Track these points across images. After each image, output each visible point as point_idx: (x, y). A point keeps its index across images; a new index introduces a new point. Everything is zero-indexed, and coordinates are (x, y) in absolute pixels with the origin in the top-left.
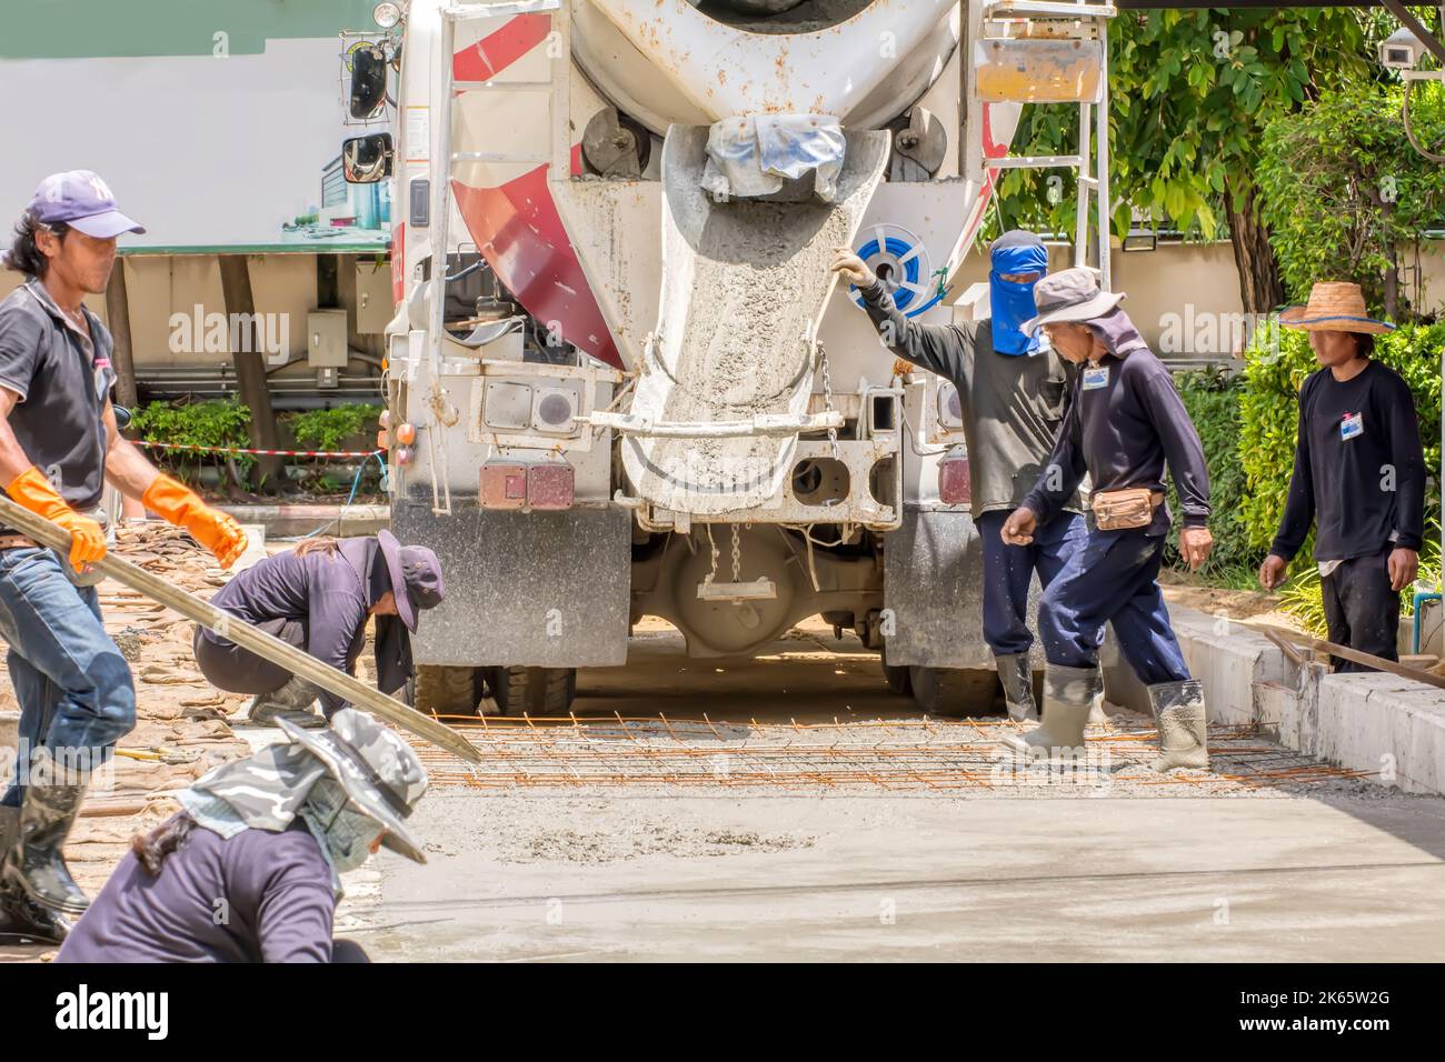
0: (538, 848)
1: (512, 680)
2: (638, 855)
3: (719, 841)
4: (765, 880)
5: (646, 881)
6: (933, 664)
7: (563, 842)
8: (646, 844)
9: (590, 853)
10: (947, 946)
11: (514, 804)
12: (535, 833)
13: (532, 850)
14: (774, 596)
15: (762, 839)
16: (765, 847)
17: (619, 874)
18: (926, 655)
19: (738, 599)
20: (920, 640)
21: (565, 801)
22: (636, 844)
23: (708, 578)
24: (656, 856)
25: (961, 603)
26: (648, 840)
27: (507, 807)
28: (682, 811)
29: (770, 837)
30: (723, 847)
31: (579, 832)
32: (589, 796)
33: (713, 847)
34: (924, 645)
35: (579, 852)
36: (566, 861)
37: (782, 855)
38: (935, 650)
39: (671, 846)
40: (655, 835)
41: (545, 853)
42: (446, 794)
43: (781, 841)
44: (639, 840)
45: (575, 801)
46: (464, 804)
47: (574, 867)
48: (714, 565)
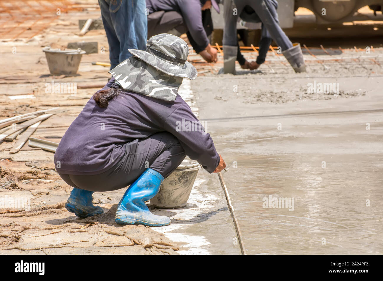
0: (259, 98)
1: (249, 33)
2: (297, 100)
3: (329, 94)
4: (347, 108)
5: (300, 109)
7: (269, 95)
8: (301, 95)
9: (279, 99)
12: (258, 92)
13: (256, 99)
15: (345, 93)
16: (347, 96)
17: (291, 107)
19: (335, 1)
22: (297, 95)
24: (305, 100)
29: (349, 92)
30: (330, 96)
31: (275, 91)
32: (278, 78)
33: (327, 96)
35: (275, 99)
36: (270, 102)
37: (353, 98)
39: (310, 96)
40: (304, 92)
41: (262, 99)
43: (353, 94)
45: (273, 80)
47: (273, 105)
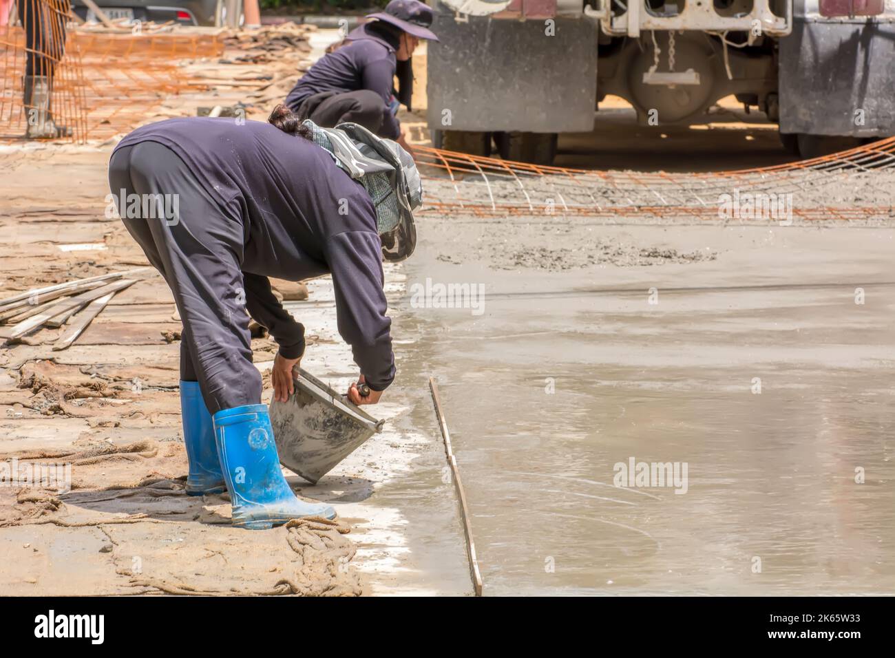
0: (519, 259)
1: (512, 141)
2: (590, 264)
3: (649, 256)
4: (679, 283)
6: (813, 132)
7: (537, 255)
8: (596, 257)
9: (557, 263)
10: (805, 330)
11: (504, 228)
12: (518, 249)
13: (515, 260)
14: (698, 82)
15: (679, 254)
16: (681, 260)
17: (577, 277)
18: (808, 125)
19: (672, 84)
20: (804, 115)
21: (541, 226)
22: (590, 257)
23: (653, 69)
24: (604, 266)
25: (834, 88)
26: (599, 254)
27: (500, 230)
28: (624, 234)
29: (685, 253)
30: (651, 259)
31: (549, 249)
32: (559, 223)
33: (644, 260)
34: (808, 119)
35: (548, 262)
36: (538, 268)
37: (694, 265)
38: (816, 121)
39: (614, 258)
40: (603, 251)
41: (524, 262)
42: (457, 221)
43: (693, 256)
44: (591, 254)
45: (549, 226)
46: (469, 228)
47: (544, 273)
48: (657, 60)
